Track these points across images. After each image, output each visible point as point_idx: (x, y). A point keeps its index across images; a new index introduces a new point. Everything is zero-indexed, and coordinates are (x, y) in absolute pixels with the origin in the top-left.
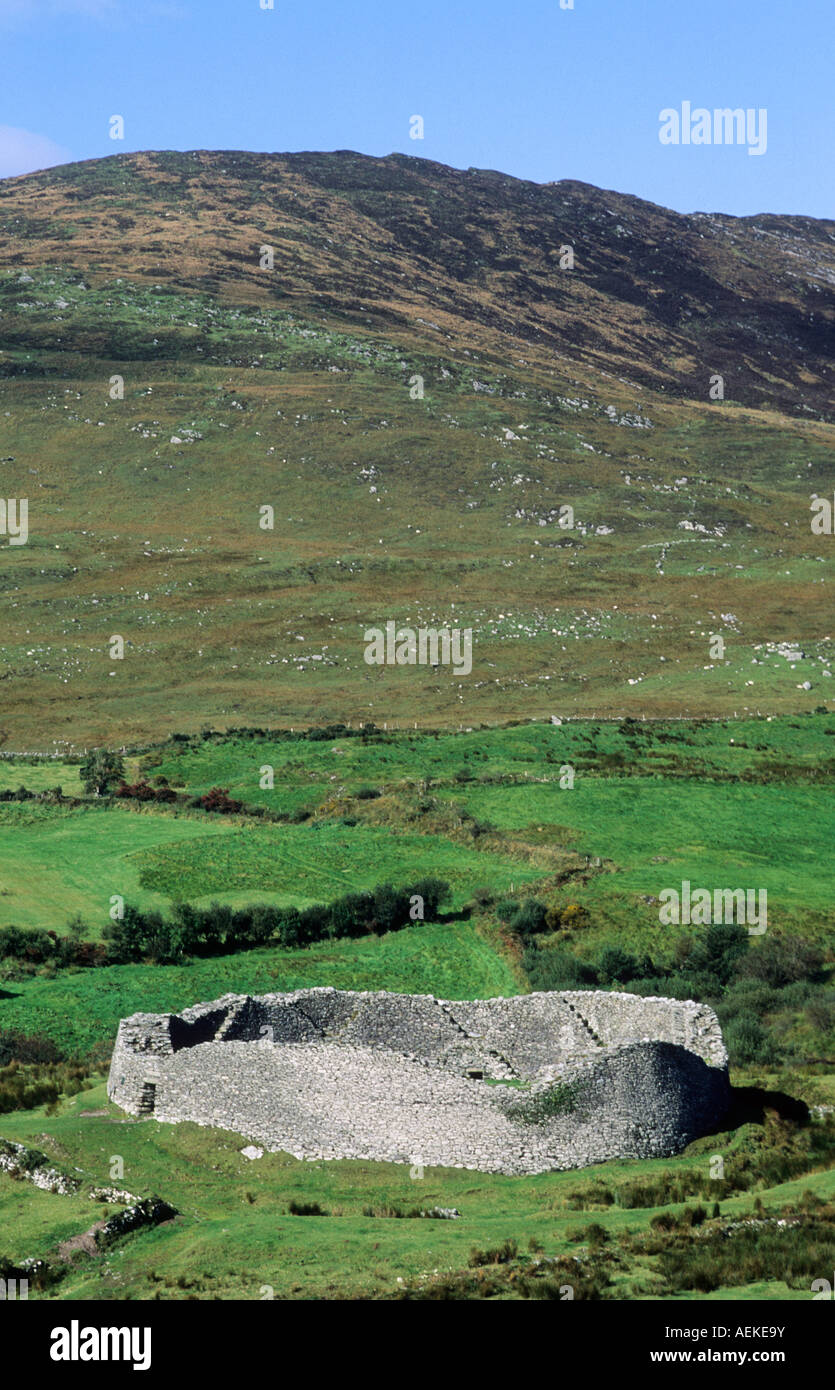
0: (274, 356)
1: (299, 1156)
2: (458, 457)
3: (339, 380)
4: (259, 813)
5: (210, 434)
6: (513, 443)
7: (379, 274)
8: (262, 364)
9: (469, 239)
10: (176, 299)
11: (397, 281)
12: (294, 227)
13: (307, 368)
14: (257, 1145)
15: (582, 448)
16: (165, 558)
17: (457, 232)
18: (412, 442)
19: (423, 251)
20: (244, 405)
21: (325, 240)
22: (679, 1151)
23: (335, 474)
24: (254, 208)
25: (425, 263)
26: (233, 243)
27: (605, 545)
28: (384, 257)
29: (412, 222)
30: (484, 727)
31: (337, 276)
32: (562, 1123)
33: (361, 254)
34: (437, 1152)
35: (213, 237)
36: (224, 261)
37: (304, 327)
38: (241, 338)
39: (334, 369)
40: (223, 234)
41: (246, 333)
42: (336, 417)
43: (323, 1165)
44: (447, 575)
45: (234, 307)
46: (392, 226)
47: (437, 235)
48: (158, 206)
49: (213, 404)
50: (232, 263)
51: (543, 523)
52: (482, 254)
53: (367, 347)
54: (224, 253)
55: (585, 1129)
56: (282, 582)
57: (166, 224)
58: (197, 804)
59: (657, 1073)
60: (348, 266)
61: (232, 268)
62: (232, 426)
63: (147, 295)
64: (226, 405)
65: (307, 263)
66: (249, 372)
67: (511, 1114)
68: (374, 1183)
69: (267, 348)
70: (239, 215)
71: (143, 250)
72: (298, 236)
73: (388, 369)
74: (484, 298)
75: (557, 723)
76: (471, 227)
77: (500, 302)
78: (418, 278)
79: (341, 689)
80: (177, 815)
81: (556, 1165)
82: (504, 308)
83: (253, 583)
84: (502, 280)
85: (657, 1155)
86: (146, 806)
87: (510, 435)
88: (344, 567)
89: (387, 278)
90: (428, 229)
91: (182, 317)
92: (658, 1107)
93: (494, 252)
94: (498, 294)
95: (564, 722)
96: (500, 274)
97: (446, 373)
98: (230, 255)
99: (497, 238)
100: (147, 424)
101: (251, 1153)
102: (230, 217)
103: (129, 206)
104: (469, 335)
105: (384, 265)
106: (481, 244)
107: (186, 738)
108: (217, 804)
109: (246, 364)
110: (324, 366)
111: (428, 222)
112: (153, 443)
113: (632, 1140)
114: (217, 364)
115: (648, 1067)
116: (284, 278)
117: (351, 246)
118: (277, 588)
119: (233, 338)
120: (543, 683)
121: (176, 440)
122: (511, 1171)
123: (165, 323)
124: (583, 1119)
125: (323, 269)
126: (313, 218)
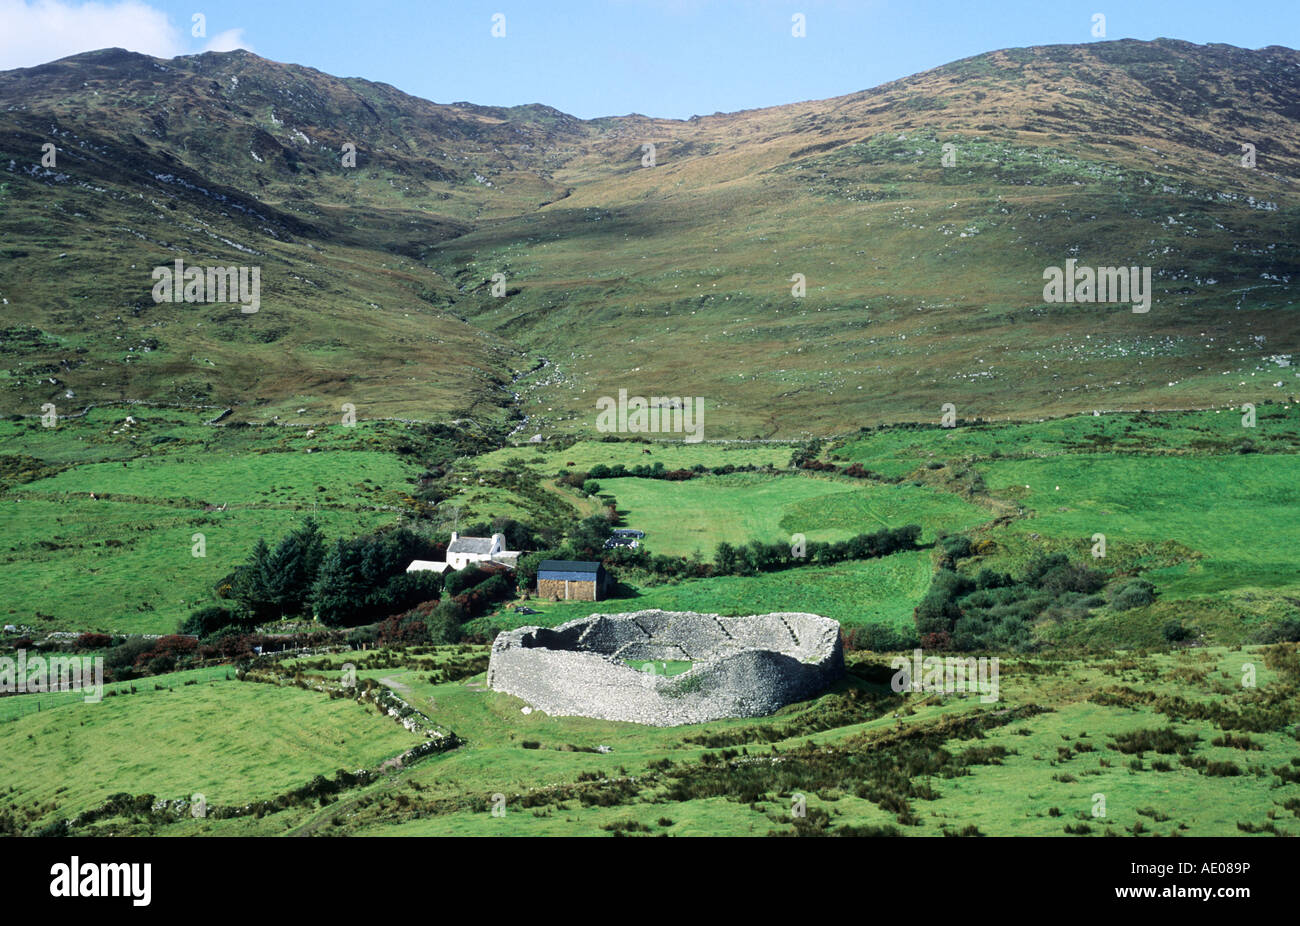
0: (1040, 177)
1: (548, 714)
2: (1132, 237)
3: (1077, 190)
4: (878, 478)
5: (984, 231)
6: (1171, 226)
7: (1135, 117)
8: (1032, 183)
9: (1202, 91)
10: (987, 145)
11: (1146, 120)
12: (1084, 91)
13: (1060, 183)
14: (530, 706)
15: (1217, 228)
16: (930, 311)
17: (1193, 85)
18: (1105, 229)
19: (1169, 99)
20: (1009, 210)
21: (1103, 98)
22: (771, 713)
23: (1055, 251)
24: (1062, 81)
25: (1170, 108)
26: (1043, 104)
27: (1210, 290)
28: (1141, 105)
29: (1164, 81)
30: (1051, 418)
31: (1106, 120)
32: (692, 697)
33: (1125, 105)
34: (619, 713)
35: (1030, 101)
36: (1036, 117)
37: (1063, 158)
38: (1022, 166)
39: (1077, 183)
40: (1037, 99)
41: (1026, 163)
42: (1064, 215)
43: (559, 718)
44: (1098, 316)
45: (1022, 148)
46: (1150, 85)
47: (1179, 88)
48: (1003, 84)
49: (991, 211)
50: (1040, 117)
51: (1175, 278)
52: (1207, 99)
53: (1100, 168)
54: (1035, 111)
55: (706, 701)
56: (991, 324)
57: (1005, 95)
58: (845, 473)
59: (757, 668)
60: (1115, 114)
61: (1039, 120)
62: (999, 224)
63: (970, 144)
64: (998, 212)
65: (1089, 114)
66: (1023, 188)
67: (661, 692)
68: (581, 729)
69: (1037, 172)
70: (1052, 85)
71: (986, 113)
72: (1085, 97)
73: (1110, 181)
74: (1205, 127)
75: (1097, 415)
76: (1203, 82)
77: (1215, 129)
78: (1161, 117)
79: (990, 394)
80: (832, 479)
81: (687, 721)
82: (1218, 132)
83: (974, 326)
84: (1219, 115)
85: (754, 716)
86: (816, 474)
87: (1171, 221)
88: (1035, 312)
89: (1139, 118)
90: (1173, 85)
91: (989, 156)
92: (758, 688)
93: (1216, 96)
94: (1216, 124)
95: (1102, 414)
96: (1217, 111)
97: (1147, 182)
98: (1039, 112)
99: (1219, 87)
100: (948, 226)
101: (526, 711)
102: (1045, 87)
103: (985, 85)
104: (1177, 155)
105: (1139, 111)
106: (1207, 92)
107: (868, 430)
108: (857, 473)
109: (1022, 183)
110: (1070, 182)
111: (1174, 81)
112: (949, 238)
113: (737, 707)
114: (1005, 183)
115: (751, 665)
116: (1072, 124)
117: (1119, 101)
118: (989, 328)
119: (1017, 167)
120: (1116, 387)
121: (964, 235)
122: (660, 725)
123: (978, 160)
124: (705, 695)
125: (1098, 116)
126: (1100, 84)
